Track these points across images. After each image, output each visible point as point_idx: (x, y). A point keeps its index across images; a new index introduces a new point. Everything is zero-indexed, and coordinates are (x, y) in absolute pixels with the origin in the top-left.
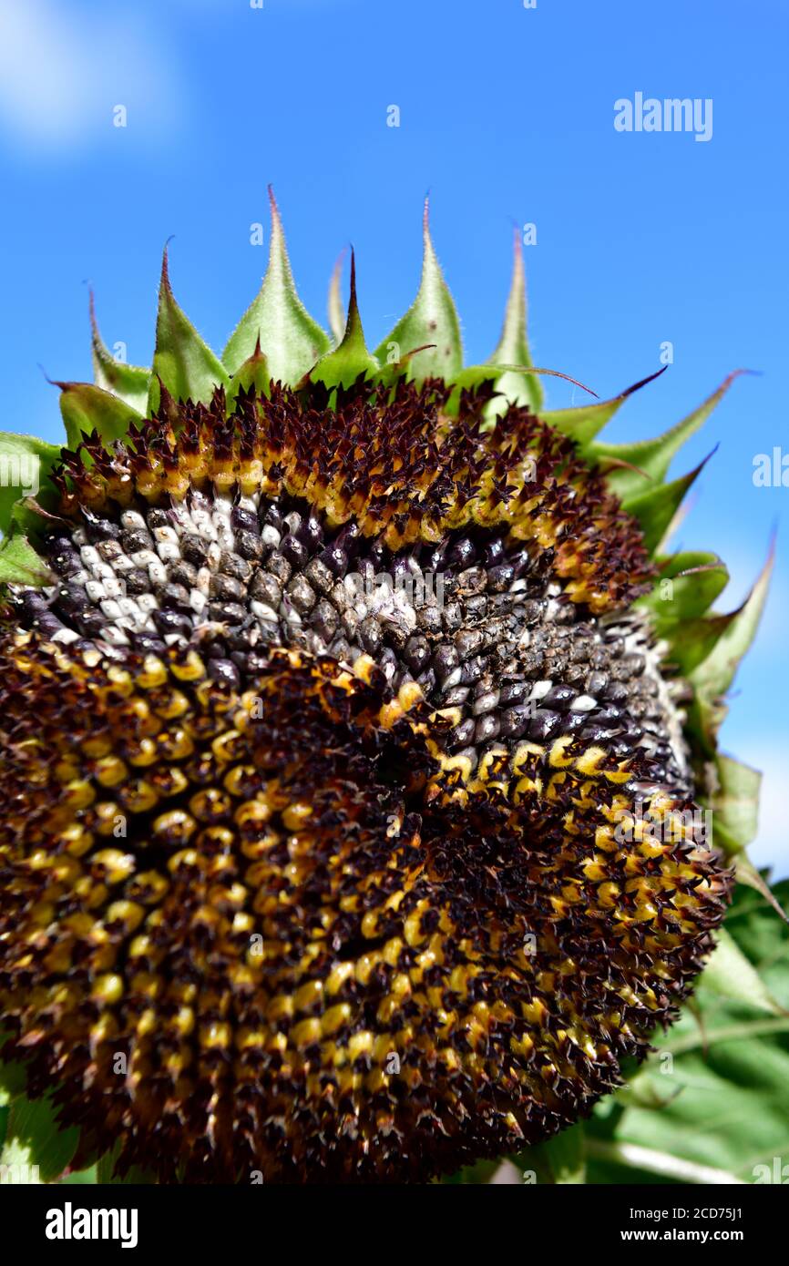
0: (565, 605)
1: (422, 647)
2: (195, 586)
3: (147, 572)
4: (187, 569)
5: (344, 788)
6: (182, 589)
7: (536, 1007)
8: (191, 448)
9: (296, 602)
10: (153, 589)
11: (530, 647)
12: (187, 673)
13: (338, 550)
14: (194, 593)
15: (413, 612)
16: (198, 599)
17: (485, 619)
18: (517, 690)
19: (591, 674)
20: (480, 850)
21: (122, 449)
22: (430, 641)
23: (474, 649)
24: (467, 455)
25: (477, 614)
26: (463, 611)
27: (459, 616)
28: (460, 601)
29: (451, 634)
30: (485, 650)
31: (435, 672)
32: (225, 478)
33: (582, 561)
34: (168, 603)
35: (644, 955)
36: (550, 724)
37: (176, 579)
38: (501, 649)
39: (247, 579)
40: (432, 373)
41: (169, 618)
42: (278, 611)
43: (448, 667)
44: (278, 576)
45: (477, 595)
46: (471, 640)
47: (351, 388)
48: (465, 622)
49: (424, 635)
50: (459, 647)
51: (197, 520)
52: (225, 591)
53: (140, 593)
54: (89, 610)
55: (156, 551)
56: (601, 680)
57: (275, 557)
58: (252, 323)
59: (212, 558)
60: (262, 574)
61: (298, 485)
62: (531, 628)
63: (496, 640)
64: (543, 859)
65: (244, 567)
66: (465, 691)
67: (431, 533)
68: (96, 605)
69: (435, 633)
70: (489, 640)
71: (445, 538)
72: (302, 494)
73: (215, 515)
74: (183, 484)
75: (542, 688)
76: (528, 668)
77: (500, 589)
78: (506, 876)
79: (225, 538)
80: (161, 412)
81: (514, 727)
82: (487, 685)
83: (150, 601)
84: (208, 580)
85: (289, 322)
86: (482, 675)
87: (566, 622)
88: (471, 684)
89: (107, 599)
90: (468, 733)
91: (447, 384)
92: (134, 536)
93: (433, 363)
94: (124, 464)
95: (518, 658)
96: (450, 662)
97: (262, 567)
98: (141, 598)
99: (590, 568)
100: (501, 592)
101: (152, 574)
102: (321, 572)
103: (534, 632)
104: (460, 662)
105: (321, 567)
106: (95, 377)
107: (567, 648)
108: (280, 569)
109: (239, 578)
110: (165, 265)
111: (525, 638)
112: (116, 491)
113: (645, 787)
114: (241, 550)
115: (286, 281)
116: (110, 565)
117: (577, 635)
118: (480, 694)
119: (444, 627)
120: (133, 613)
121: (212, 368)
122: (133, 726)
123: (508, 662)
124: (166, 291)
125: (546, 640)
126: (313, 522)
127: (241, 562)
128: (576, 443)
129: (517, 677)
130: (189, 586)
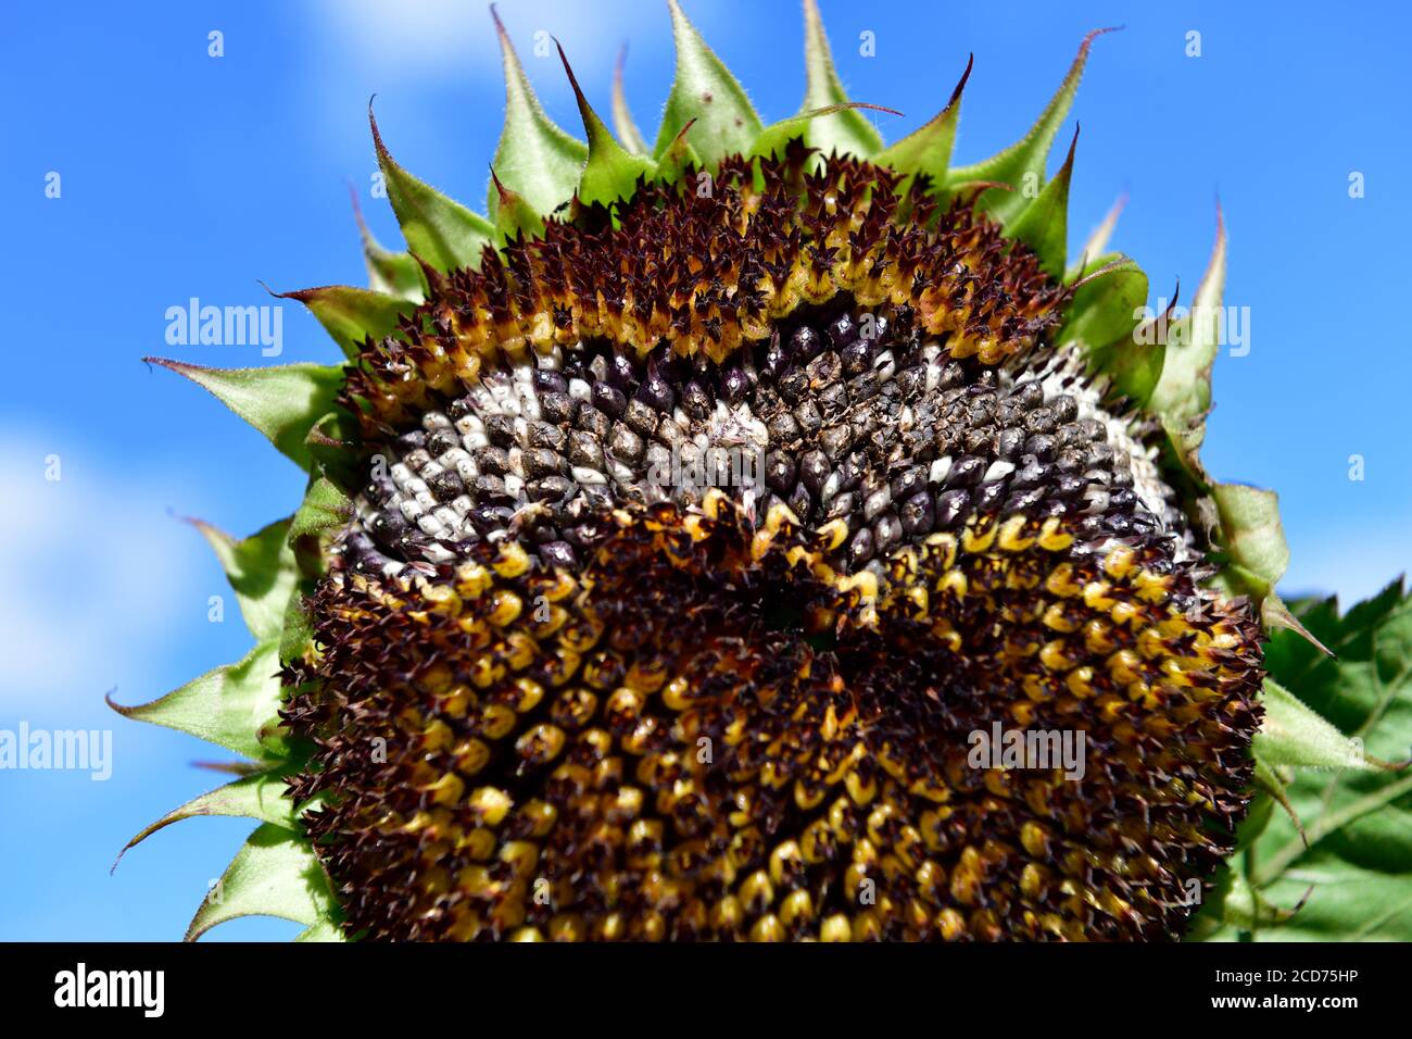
0: (947, 366)
1: (780, 461)
2: (509, 471)
3: (457, 472)
4: (496, 456)
5: (724, 645)
6: (494, 478)
7: (1032, 834)
8: (467, 322)
9: (621, 455)
10: (467, 488)
11: (915, 425)
12: (511, 569)
13: (655, 382)
14: (508, 478)
15: (762, 426)
16: (513, 484)
17: (849, 408)
18: (909, 478)
19: (999, 434)
20: (910, 674)
21: (394, 345)
22: (789, 453)
23: (843, 446)
24: (774, 230)
25: (838, 405)
26: (820, 407)
27: (816, 413)
28: (812, 397)
29: (813, 438)
30: (859, 443)
31: (806, 486)
32: (514, 344)
33: (950, 309)
34: (483, 498)
35: (1148, 740)
36: (956, 505)
37: (488, 469)
38: (878, 438)
39: (559, 446)
40: (727, 152)
41: (486, 514)
42: (604, 471)
43: (818, 475)
44: (593, 431)
45: (833, 384)
46: (838, 437)
47: (634, 199)
48: (825, 419)
49: (780, 448)
50: (825, 449)
51: (498, 397)
52: (537, 466)
53: (454, 497)
54: (407, 533)
55: (462, 446)
56: (1013, 438)
57: (586, 411)
58: (508, 162)
59: (519, 434)
60: (575, 435)
61: (591, 324)
62: (910, 403)
63: (867, 428)
64: (985, 662)
65: (554, 434)
66: (847, 497)
67: (757, 331)
68: (413, 525)
69: (792, 442)
70: (859, 430)
71: (773, 331)
72: (598, 332)
73: (516, 385)
74: (471, 364)
75: (941, 468)
76: (916, 449)
77: (859, 369)
78: (948, 696)
79: (529, 408)
80: (433, 293)
81: (916, 521)
82: (870, 484)
83: (464, 503)
84: (519, 460)
85: (548, 149)
86: (863, 474)
87: (955, 383)
88: (853, 486)
89: (422, 516)
90: (864, 544)
91: (746, 159)
92: (435, 437)
93: (725, 141)
94: (402, 361)
95: (902, 442)
96: (818, 468)
97: (574, 427)
98: (455, 503)
99: (963, 314)
100: (859, 373)
101: (461, 473)
102: (639, 413)
103: (915, 407)
104: (832, 467)
105: (638, 406)
106: (367, 280)
107: (962, 413)
108: (595, 423)
109: (551, 447)
110: (374, 129)
111: (906, 416)
112: (407, 394)
113: (1097, 546)
114: (549, 416)
115: (531, 104)
116: (420, 476)
117: (971, 396)
118: (866, 495)
119: (801, 432)
120: (450, 521)
121: (472, 226)
122: (462, 644)
123: (890, 450)
124: (384, 157)
125: (932, 412)
126: (620, 361)
127: (549, 428)
128: (928, 178)
129: (904, 463)
130: (501, 472)
